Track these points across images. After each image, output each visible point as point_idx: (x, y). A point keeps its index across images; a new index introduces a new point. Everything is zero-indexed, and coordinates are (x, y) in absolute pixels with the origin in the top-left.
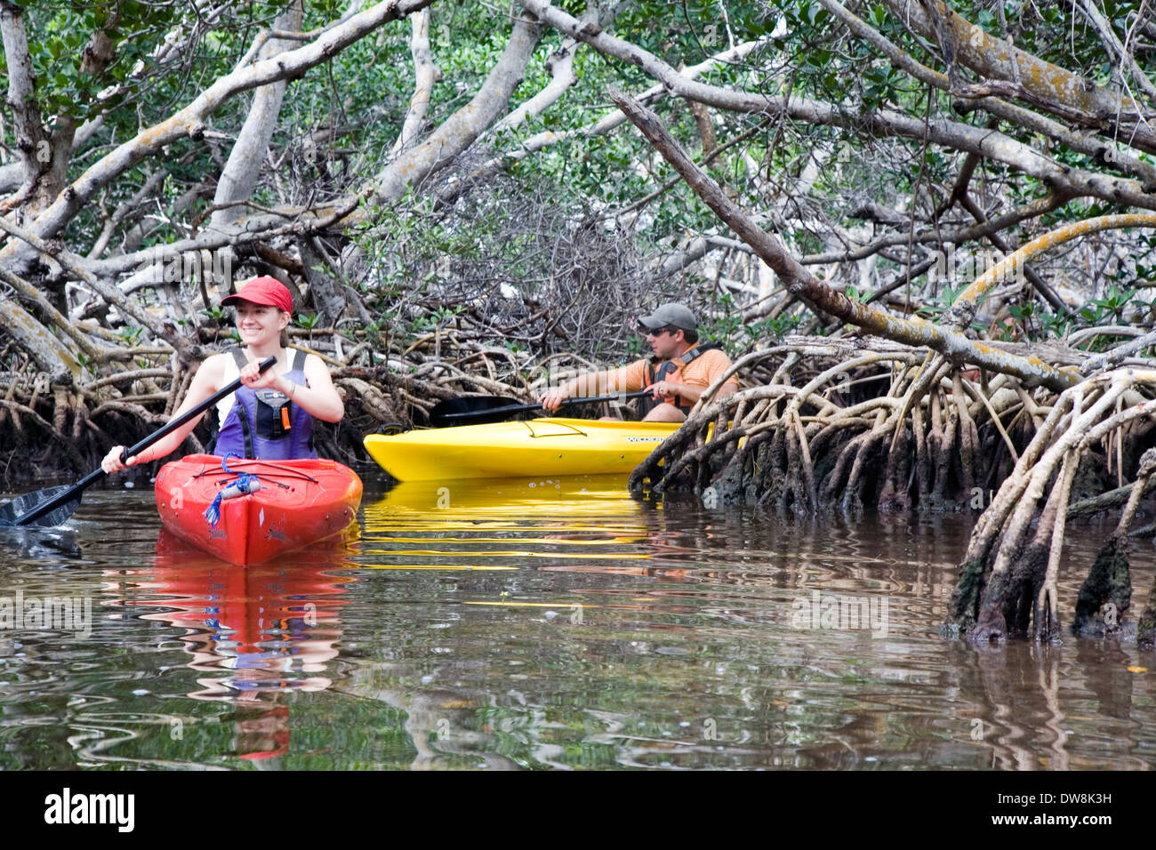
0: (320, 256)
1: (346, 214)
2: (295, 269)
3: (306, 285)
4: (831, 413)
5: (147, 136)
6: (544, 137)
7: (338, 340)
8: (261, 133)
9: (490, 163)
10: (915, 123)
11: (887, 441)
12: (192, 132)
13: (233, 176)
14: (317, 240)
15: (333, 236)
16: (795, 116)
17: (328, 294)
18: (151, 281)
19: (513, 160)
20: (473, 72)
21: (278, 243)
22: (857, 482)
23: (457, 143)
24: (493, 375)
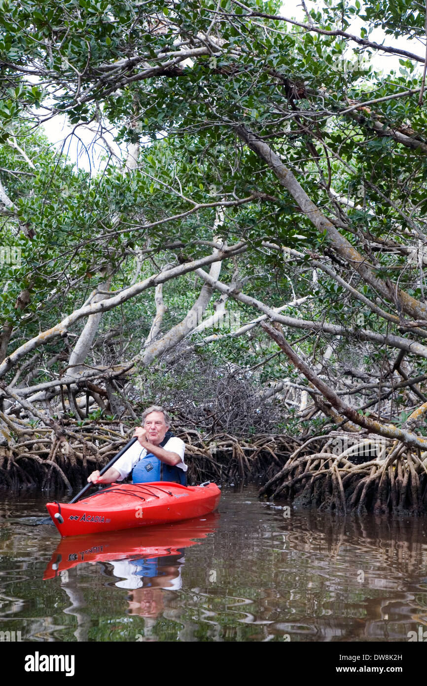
0: (115, 389)
1: (127, 370)
2: (102, 393)
3: (107, 400)
4: (350, 467)
5: (43, 335)
6: (213, 337)
7: (122, 425)
8: (90, 334)
9: (188, 348)
10: (378, 336)
11: (377, 481)
12: (62, 334)
13: (77, 352)
14: (114, 381)
15: (122, 379)
16: (325, 331)
17: (117, 405)
18: (41, 398)
19: (199, 347)
20: (178, 307)
21: (95, 382)
22: (364, 500)
23: (175, 339)
24: (190, 442)
